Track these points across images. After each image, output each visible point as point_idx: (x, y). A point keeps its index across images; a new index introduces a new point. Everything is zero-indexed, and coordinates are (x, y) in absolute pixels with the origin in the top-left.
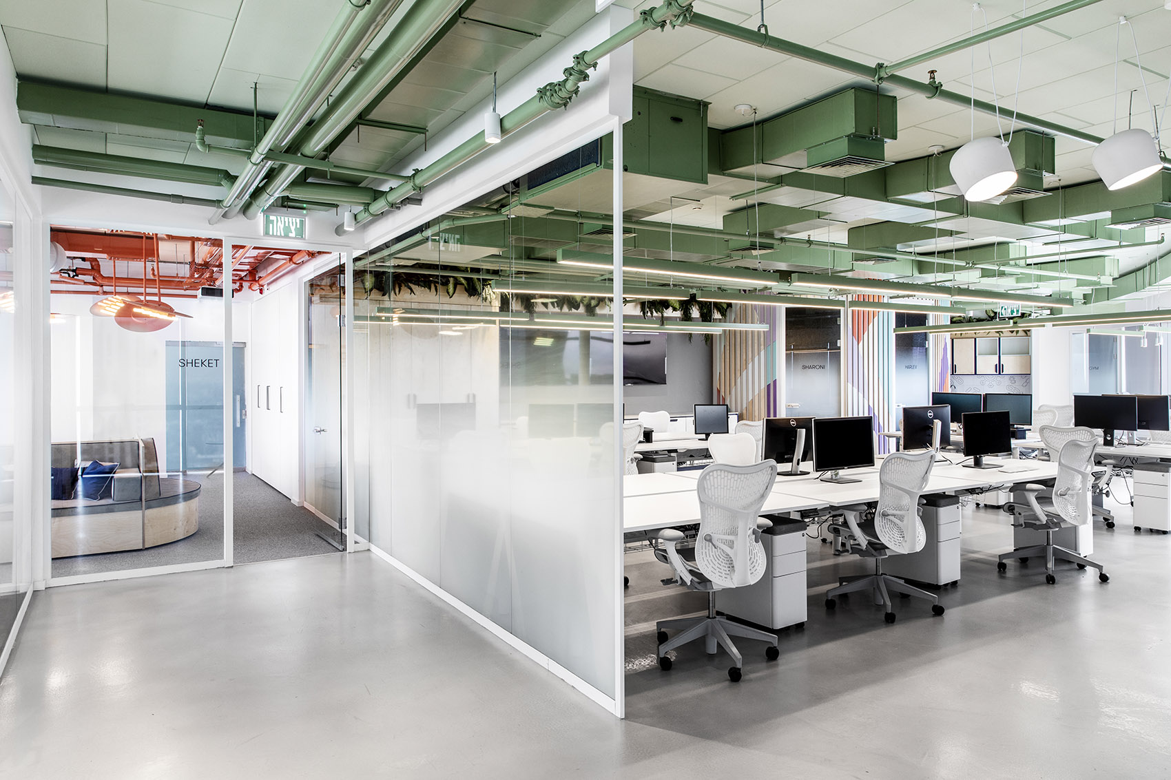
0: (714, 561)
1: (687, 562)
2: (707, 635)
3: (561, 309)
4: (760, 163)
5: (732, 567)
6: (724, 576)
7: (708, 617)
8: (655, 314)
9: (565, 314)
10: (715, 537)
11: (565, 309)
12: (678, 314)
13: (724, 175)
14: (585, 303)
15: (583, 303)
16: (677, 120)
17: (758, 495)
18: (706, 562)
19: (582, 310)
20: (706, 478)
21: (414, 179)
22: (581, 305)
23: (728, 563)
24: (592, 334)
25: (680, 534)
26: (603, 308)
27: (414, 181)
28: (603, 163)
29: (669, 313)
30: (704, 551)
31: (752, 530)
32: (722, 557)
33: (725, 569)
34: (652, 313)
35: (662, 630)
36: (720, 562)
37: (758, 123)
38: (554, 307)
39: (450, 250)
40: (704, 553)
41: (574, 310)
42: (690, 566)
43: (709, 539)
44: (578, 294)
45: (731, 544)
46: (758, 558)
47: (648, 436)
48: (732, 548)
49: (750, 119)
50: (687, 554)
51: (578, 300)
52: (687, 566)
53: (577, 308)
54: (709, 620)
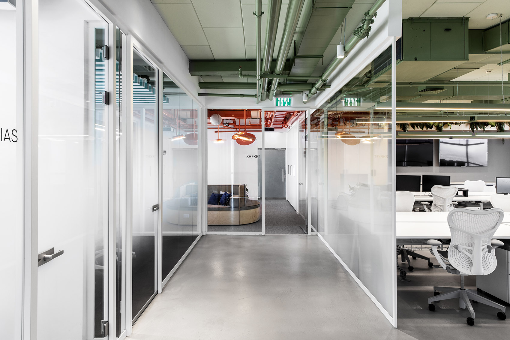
0: (459, 259)
1: (445, 258)
2: (459, 298)
3: (422, 129)
4: (507, 44)
5: (471, 264)
6: (465, 268)
7: (460, 289)
8: (479, 129)
9: (425, 131)
10: (460, 247)
11: (425, 129)
12: (495, 128)
13: (485, 53)
14: (436, 125)
15: (434, 125)
16: (448, 30)
17: (491, 227)
18: (454, 259)
19: (434, 129)
20: (453, 215)
21: (322, 77)
22: (434, 126)
23: (469, 261)
24: (440, 140)
25: (440, 243)
26: (446, 127)
27: (322, 78)
28: (403, 59)
29: (488, 128)
30: (453, 253)
31: (487, 245)
32: (465, 258)
33: (466, 264)
34: (477, 129)
35: (437, 291)
36: (463, 260)
37: (503, 23)
38: (418, 128)
39: (352, 105)
40: (453, 255)
41: (429, 129)
42: (446, 260)
43: (456, 247)
44: (431, 122)
45: (471, 252)
46: (491, 262)
47: (465, 193)
48: (471, 253)
49: (498, 21)
50: (444, 254)
51: (432, 124)
52: (444, 260)
53: (431, 128)
54: (460, 290)
